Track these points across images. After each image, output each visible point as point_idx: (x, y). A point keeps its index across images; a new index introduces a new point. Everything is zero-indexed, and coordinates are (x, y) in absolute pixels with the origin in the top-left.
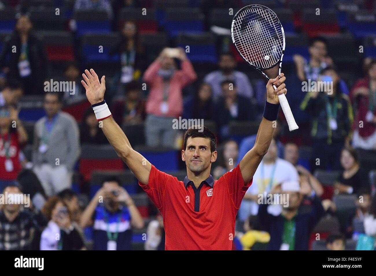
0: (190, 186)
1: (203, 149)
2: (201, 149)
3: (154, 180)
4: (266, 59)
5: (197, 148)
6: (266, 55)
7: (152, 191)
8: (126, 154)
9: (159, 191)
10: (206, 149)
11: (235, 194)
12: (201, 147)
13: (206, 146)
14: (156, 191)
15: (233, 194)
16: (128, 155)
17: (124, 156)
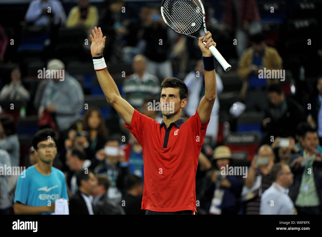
0: (163, 127)
1: (172, 97)
2: (171, 97)
3: (136, 123)
4: (193, 26)
5: (167, 96)
6: (192, 23)
7: (134, 131)
8: (113, 100)
9: (140, 131)
10: (174, 97)
11: (197, 133)
12: (171, 96)
13: (175, 95)
14: (137, 130)
15: (195, 133)
16: (114, 102)
17: (111, 102)
